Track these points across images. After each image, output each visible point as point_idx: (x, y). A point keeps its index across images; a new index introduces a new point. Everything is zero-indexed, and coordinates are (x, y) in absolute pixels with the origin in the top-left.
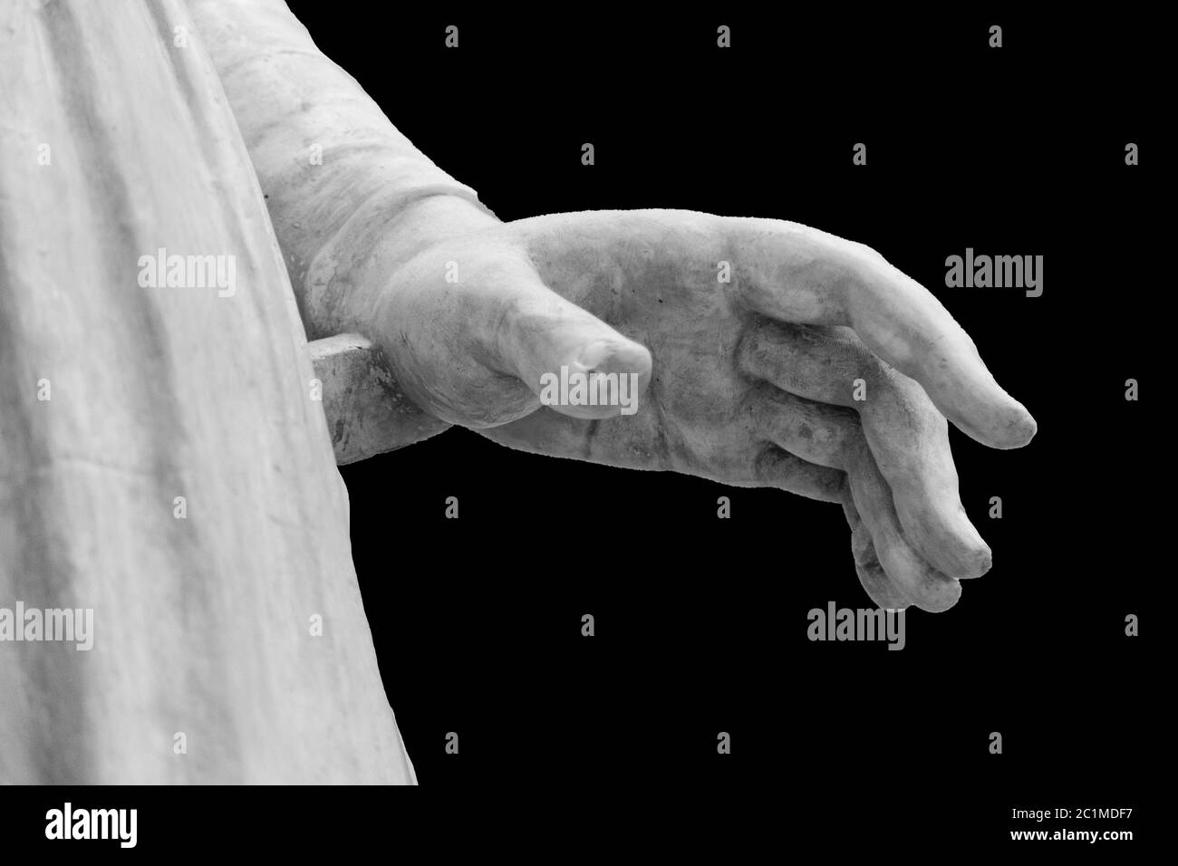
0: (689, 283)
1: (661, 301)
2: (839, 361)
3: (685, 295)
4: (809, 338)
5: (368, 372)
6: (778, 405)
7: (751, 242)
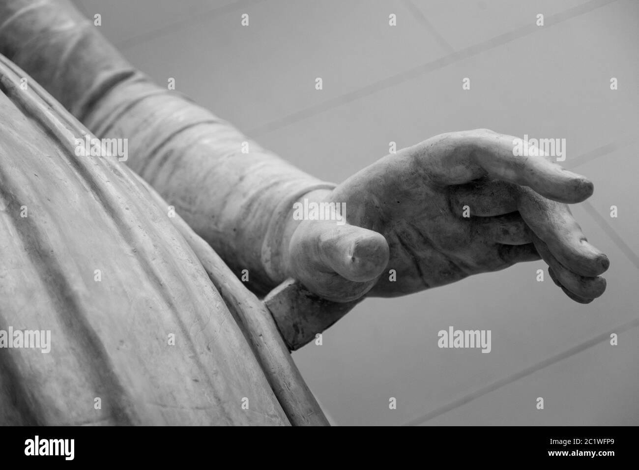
0: (405, 187)
1: (398, 202)
2: (498, 191)
3: (407, 194)
4: (479, 187)
5: (299, 295)
6: (488, 224)
7: (424, 154)
